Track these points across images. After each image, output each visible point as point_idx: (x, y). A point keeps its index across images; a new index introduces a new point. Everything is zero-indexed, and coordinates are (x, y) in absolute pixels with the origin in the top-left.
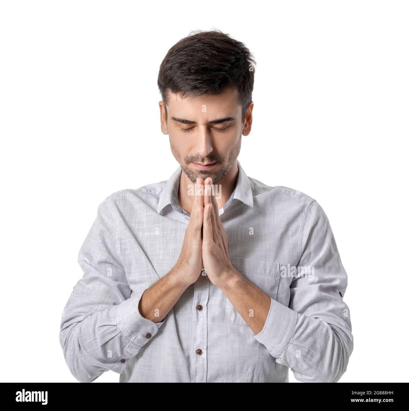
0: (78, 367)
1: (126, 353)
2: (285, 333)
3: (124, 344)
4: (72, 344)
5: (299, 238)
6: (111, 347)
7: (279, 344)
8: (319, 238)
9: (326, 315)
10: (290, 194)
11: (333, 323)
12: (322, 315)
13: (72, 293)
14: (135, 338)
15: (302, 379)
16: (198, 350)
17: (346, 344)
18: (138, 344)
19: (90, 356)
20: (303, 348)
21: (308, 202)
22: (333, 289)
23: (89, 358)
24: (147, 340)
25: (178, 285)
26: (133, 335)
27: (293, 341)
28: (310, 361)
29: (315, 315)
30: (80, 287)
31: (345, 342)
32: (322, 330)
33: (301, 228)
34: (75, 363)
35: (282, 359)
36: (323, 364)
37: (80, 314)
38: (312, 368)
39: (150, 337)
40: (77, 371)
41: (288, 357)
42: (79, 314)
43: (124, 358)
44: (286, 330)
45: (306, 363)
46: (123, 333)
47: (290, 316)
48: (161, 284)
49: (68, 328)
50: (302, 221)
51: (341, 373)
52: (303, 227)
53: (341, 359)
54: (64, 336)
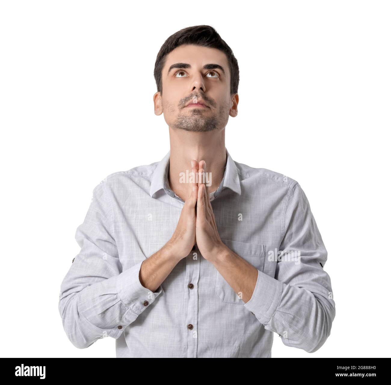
0: (76, 333)
1: (124, 319)
2: (272, 302)
3: (124, 311)
4: (71, 313)
5: (282, 221)
6: (111, 314)
7: (266, 312)
8: (300, 220)
9: (310, 284)
10: (274, 178)
11: (315, 291)
12: (305, 284)
13: (71, 266)
14: (134, 305)
15: (290, 344)
16: (190, 325)
17: (328, 310)
18: (136, 311)
19: (89, 323)
20: (289, 315)
21: (291, 186)
22: (315, 261)
23: (88, 324)
24: (145, 308)
25: (171, 258)
26: (132, 302)
27: (280, 308)
28: (295, 326)
29: (299, 284)
30: (79, 261)
31: (327, 308)
32: (306, 298)
33: (284, 210)
34: (74, 330)
35: (270, 325)
36: (308, 330)
37: (79, 284)
38: (298, 333)
39: (147, 305)
40: (74, 337)
41: (275, 323)
42: (77, 285)
43: (122, 324)
44: (273, 299)
45: (293, 328)
46: (123, 301)
47: (276, 286)
48: (156, 258)
49: (67, 297)
50: (286, 204)
51: (325, 337)
52: (286, 210)
53: (325, 324)
54: (63, 305)
